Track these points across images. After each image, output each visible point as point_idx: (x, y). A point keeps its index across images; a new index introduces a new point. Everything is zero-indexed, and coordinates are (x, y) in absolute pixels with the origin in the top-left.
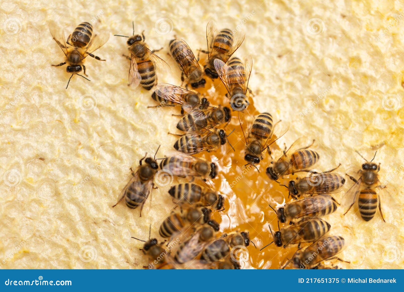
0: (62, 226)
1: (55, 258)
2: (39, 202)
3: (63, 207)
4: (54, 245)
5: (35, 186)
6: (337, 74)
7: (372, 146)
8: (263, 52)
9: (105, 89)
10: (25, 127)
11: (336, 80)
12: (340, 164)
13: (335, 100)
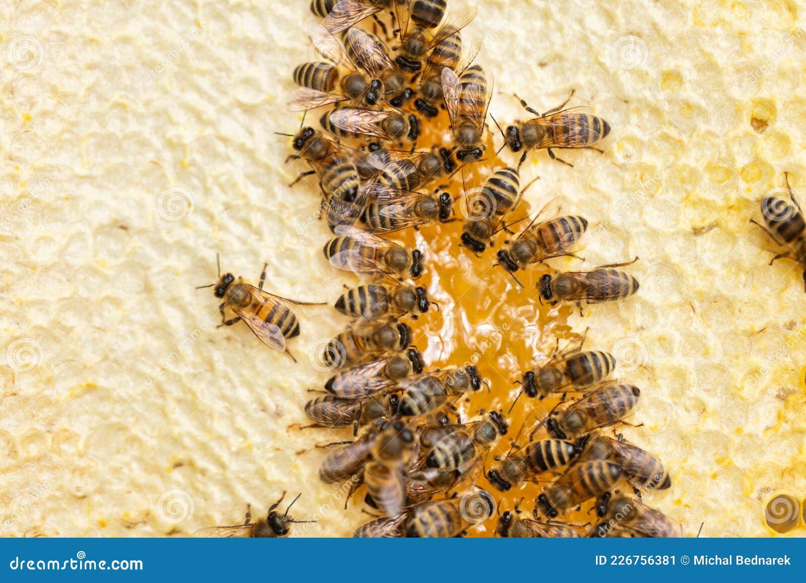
0: (155, 344)
1: (140, 398)
2: (116, 302)
3: (157, 312)
4: (141, 376)
5: (110, 273)
6: (639, 101)
7: (695, 229)
8: (513, 56)
9: (237, 111)
10: (98, 172)
11: (638, 110)
12: (637, 258)
13: (634, 145)
